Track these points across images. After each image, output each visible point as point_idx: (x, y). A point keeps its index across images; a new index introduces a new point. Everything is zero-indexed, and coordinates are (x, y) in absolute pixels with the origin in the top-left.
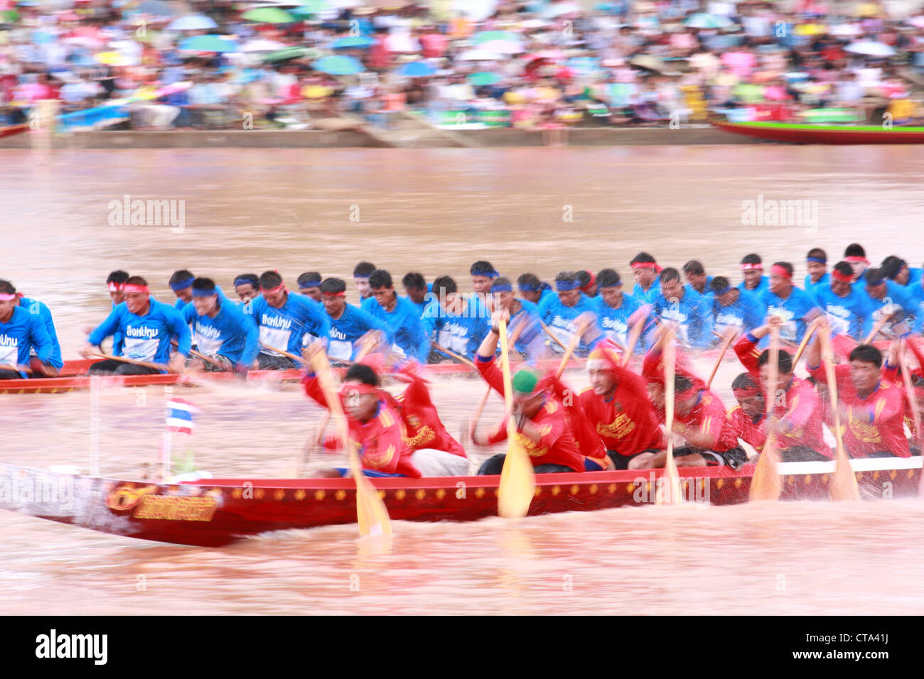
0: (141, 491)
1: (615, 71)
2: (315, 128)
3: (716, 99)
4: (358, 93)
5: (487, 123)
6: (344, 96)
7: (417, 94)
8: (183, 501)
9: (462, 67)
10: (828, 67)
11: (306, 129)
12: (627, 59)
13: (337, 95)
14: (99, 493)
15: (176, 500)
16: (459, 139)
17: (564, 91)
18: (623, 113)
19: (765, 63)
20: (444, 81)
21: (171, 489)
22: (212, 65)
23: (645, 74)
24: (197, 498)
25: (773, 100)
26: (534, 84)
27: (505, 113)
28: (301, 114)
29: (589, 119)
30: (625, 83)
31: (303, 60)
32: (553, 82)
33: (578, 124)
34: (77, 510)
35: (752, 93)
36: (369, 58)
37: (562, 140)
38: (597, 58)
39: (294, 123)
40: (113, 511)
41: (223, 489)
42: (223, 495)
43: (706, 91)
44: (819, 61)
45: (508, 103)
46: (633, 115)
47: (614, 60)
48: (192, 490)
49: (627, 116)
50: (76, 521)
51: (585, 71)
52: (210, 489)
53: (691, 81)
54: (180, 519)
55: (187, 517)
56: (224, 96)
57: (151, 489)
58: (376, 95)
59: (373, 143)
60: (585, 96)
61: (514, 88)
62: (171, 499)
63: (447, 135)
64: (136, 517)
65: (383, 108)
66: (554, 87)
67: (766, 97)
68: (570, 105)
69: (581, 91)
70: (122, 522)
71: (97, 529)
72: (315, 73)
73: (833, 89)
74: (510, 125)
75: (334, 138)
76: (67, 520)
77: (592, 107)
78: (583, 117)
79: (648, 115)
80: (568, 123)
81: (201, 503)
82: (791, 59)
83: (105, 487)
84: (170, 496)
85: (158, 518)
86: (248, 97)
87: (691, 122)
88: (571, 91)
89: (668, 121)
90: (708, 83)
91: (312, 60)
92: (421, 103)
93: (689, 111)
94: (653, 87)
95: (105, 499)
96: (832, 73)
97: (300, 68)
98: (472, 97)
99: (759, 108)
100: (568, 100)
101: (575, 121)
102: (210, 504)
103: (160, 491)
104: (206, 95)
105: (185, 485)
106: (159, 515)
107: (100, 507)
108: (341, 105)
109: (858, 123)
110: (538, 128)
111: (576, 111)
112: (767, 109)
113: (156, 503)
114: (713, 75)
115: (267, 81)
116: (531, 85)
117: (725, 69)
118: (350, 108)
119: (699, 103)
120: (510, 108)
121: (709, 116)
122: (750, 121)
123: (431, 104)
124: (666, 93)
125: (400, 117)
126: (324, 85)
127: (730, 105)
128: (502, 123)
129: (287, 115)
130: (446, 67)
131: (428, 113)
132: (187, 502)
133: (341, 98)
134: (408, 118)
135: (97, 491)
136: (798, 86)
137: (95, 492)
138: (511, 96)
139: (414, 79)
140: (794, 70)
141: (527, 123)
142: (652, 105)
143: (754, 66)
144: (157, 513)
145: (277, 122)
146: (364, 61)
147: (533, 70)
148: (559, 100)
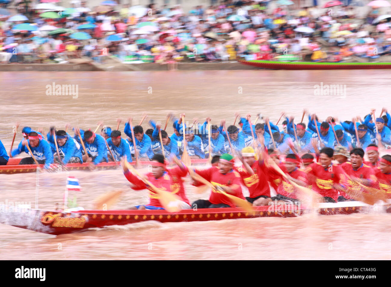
0: (55, 215)
1: (198, 39)
2: (70, 63)
3: (240, 51)
4: (89, 48)
5: (143, 61)
6: (84, 49)
7: (114, 48)
8: (72, 220)
9: (133, 37)
10: (287, 37)
11: (67, 63)
12: (203, 34)
13: (80, 49)
14: (38, 216)
15: (70, 219)
16: (132, 68)
17: (176, 47)
18: (200, 57)
19: (261, 36)
20: (125, 43)
21: (68, 215)
22: (26, 36)
23: (210, 40)
24: (78, 219)
25: (264, 51)
26: (163, 44)
27: (151, 56)
28: (64, 57)
29: (186, 59)
30: (202, 44)
31: (66, 34)
32: (172, 43)
33: (182, 61)
34: (29, 223)
35: (255, 48)
36: (93, 33)
37: (175, 68)
38: (189, 33)
39: (62, 61)
40: (43, 224)
41: (88, 215)
42: (88, 217)
43: (236, 48)
44: (283, 35)
45: (152, 52)
46: (205, 58)
47: (197, 34)
48: (76, 215)
49: (202, 58)
50: (28, 227)
51: (185, 39)
52: (84, 215)
53: (230, 43)
54: (71, 227)
55: (73, 226)
56: (31, 49)
57: (59, 215)
58: (96, 48)
59: (95, 69)
60: (185, 49)
61: (156, 46)
62: (68, 219)
63: (126, 66)
64: (53, 226)
65: (99, 54)
66: (172, 45)
67: (261, 50)
68: (178, 53)
69: (183, 47)
70: (47, 228)
71: (37, 231)
72: (71, 39)
73: (289, 47)
74: (154, 62)
75: (79, 67)
76: (25, 227)
77: (188, 54)
78: (184, 58)
79: (212, 57)
80: (178, 61)
81: (80, 220)
82: (271, 34)
83: (41, 214)
84: (67, 218)
85: (62, 226)
86: (42, 50)
87: (229, 60)
88: (179, 47)
89: (221, 60)
90: (237, 44)
91: (70, 34)
92: (116, 52)
93: (229, 56)
94: (214, 46)
95: (41, 218)
96: (289, 40)
97: (64, 37)
98: (137, 50)
99: (258, 54)
100: (178, 51)
101: (181, 60)
102: (83, 221)
103: (63, 215)
104: (25, 49)
105: (73, 213)
106: (62, 225)
107: (38, 222)
108: (82, 53)
109: (299, 61)
110: (165, 63)
111: (181, 55)
112: (261, 55)
113: (61, 220)
114: (239, 41)
115: (50, 43)
116: (162, 45)
117: (244, 38)
118: (86, 54)
119: (233, 52)
120: (153, 54)
121: (237, 58)
122: (254, 60)
123: (120, 52)
124: (219, 48)
125: (107, 58)
126: (75, 44)
127: (246, 53)
128: (150, 61)
129: (59, 57)
130: (126, 37)
131: (118, 56)
132: (73, 220)
133: (82, 50)
134: (110, 59)
135: (37, 215)
136: (274, 45)
137: (36, 216)
138: (154, 49)
139: (112, 42)
140: (272, 38)
141: (161, 61)
142: (213, 53)
143: (255, 37)
144: (61, 224)
145: (54, 60)
146: (91, 35)
147: (163, 38)
148: (174, 51)
